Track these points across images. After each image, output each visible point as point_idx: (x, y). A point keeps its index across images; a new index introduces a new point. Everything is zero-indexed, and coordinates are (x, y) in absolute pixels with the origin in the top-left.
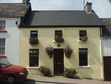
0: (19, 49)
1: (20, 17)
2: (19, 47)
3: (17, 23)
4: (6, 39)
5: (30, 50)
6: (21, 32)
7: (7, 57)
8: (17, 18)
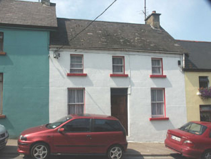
0: (185, 105)
1: (184, 55)
2: (185, 102)
3: (179, 63)
4: (165, 89)
5: (201, 106)
6: (187, 79)
7: (170, 119)
8: (179, 56)
